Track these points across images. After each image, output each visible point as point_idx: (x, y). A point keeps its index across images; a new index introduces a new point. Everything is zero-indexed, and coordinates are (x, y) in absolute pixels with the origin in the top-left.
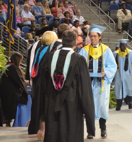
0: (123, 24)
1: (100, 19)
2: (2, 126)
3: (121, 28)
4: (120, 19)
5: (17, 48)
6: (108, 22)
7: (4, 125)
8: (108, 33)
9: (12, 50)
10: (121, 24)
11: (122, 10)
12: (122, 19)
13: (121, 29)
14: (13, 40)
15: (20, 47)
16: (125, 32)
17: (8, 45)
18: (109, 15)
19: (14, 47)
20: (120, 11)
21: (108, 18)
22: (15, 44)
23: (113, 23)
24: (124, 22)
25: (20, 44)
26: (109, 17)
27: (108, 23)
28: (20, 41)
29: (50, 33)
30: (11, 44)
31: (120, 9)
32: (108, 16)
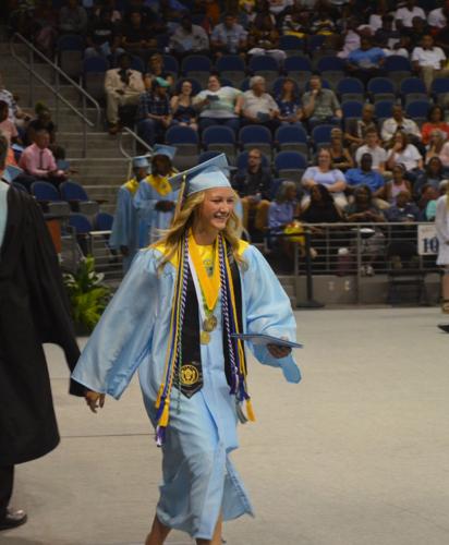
0: (120, 108)
1: (57, 98)
3: (115, 119)
4: (112, 95)
6: (79, 105)
8: (81, 134)
10: (116, 109)
11: (118, 70)
12: (117, 95)
13: (115, 122)
16: (128, 131)
18: (84, 87)
20: (113, 73)
21: (81, 94)
23: (94, 106)
24: (123, 104)
26: (83, 90)
27: (82, 107)
31: (112, 67)
32: (80, 87)
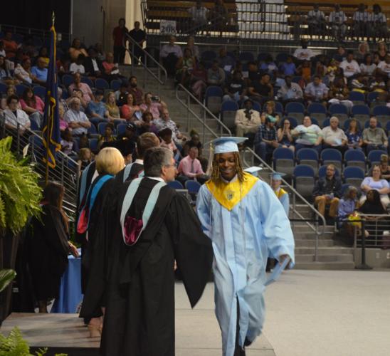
2: (34, 312)
4: (240, 126)
5: (60, 176)
6: (218, 131)
7: (37, 310)
9: (51, 179)
14: (54, 161)
15: (65, 174)
16: (249, 150)
17: (45, 170)
19: (55, 173)
20: (241, 112)
22: (56, 168)
23: (227, 133)
24: (247, 132)
25: (65, 168)
26: (221, 122)
28: (65, 163)
29: (110, 151)
30: (50, 168)
32: (219, 120)
